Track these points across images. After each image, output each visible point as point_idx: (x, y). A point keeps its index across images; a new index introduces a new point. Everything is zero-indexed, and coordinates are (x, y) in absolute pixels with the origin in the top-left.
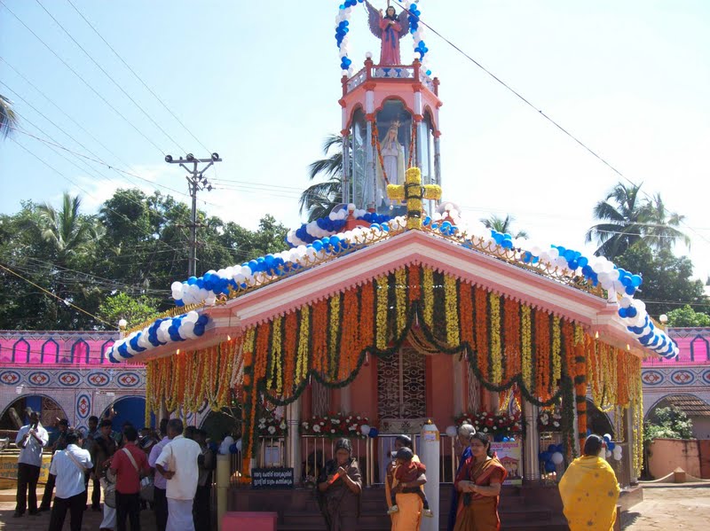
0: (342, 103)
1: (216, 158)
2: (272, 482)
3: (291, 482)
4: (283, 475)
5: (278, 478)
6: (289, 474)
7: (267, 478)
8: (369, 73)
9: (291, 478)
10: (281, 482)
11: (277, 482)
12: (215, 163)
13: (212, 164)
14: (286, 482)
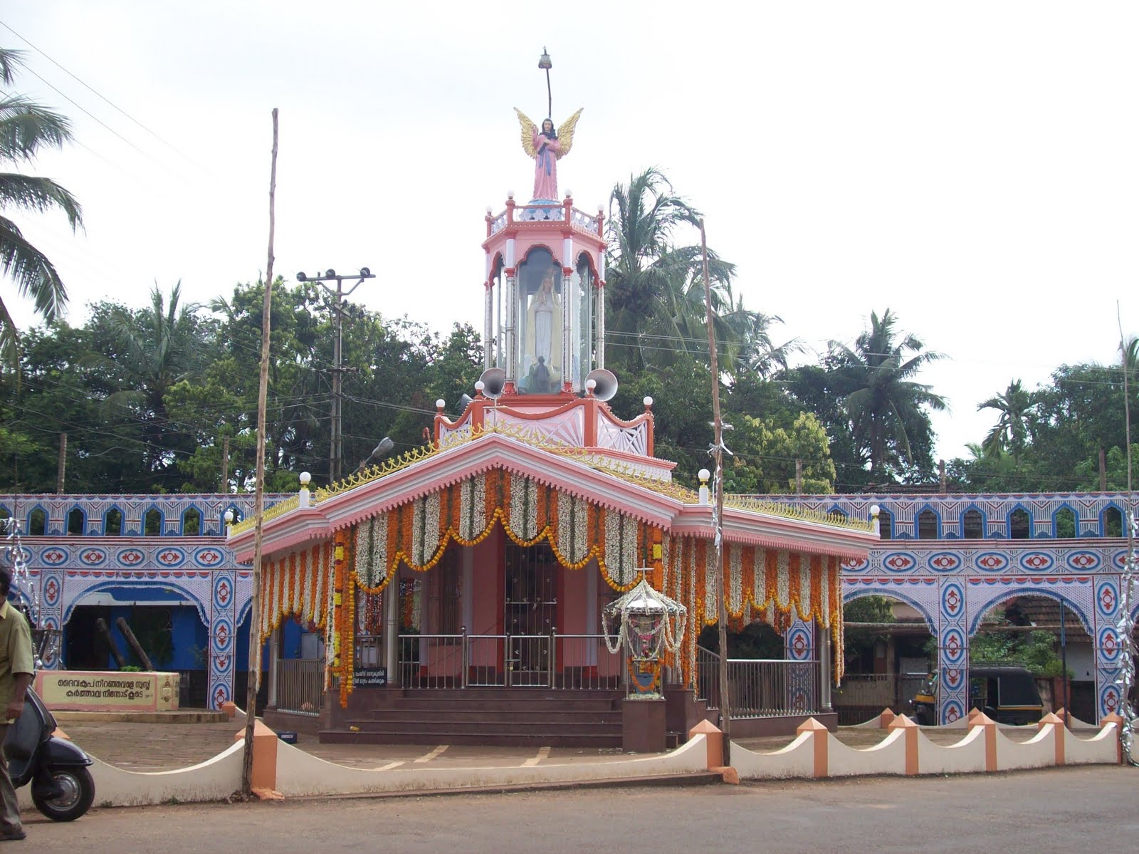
0: (487, 247)
1: (365, 274)
2: (364, 681)
3: (383, 681)
4: (375, 674)
5: (371, 678)
6: (382, 674)
7: (360, 677)
8: (510, 217)
9: (385, 677)
10: (373, 681)
11: (370, 682)
12: (365, 279)
13: (362, 281)
14: (378, 681)
